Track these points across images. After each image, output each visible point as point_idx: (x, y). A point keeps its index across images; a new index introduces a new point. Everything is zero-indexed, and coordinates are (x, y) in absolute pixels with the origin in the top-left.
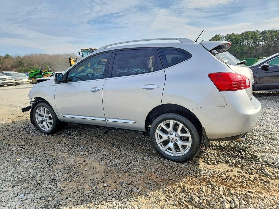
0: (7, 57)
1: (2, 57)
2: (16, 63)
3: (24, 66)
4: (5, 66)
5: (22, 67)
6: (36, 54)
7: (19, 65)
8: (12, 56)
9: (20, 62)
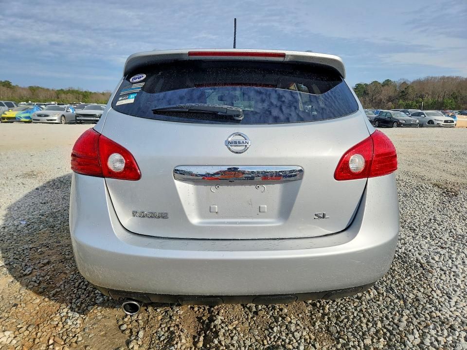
0: (387, 83)
1: (379, 83)
2: (396, 94)
3: (407, 99)
4: (379, 98)
5: (404, 100)
6: (435, 78)
7: (400, 97)
8: (395, 82)
9: (403, 92)
